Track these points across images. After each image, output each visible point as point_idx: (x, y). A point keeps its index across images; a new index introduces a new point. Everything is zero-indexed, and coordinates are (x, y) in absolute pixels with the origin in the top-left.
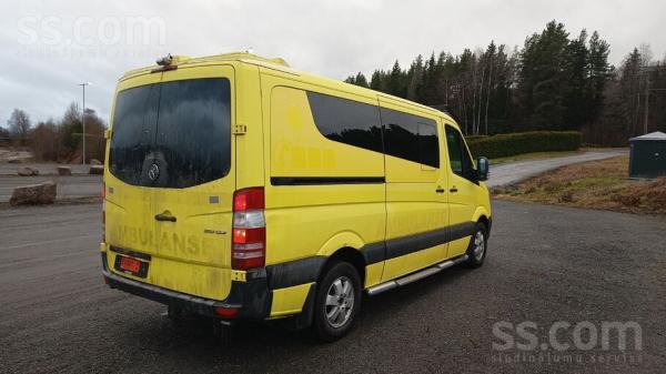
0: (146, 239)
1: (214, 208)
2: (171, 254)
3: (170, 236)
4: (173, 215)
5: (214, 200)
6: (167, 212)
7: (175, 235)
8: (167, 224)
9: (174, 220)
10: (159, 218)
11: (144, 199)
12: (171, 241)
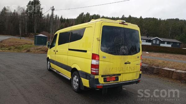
0: (121, 70)
1: (138, 59)
2: (129, 72)
3: (129, 67)
4: (130, 62)
5: (138, 57)
6: (128, 61)
7: (130, 67)
8: (128, 64)
9: (130, 63)
10: (126, 63)
11: (121, 59)
12: (129, 69)
